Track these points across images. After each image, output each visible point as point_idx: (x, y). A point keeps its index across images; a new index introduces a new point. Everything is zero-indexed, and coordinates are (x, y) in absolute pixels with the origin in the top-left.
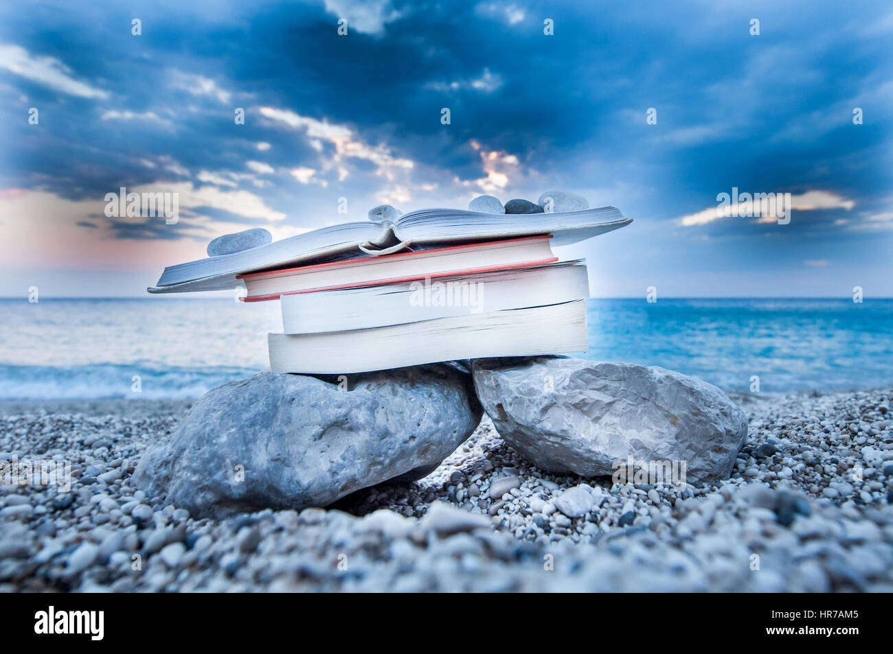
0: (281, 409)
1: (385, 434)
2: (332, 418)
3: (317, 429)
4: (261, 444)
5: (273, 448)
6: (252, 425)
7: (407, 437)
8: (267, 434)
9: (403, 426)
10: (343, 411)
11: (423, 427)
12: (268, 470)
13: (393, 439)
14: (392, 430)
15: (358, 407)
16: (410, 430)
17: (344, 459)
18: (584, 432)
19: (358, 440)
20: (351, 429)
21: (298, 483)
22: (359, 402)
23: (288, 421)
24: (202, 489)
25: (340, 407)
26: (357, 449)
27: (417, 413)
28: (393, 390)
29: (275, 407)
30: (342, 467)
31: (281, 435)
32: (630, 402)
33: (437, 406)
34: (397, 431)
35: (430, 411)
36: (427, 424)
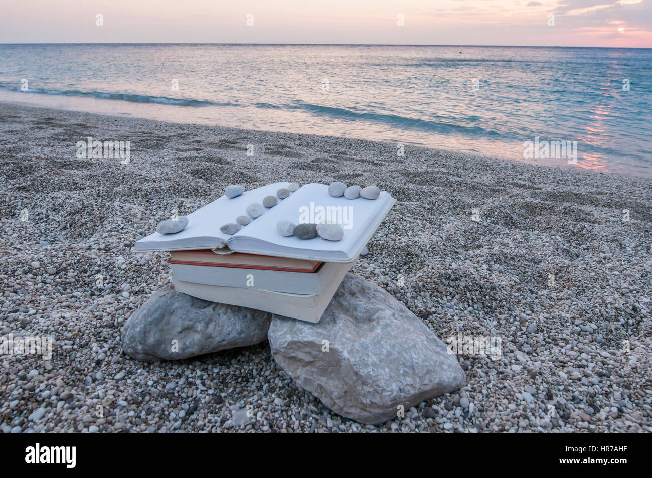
0: (166, 317)
1: (210, 337)
2: (186, 326)
3: (179, 329)
4: (152, 333)
5: (158, 336)
6: (150, 324)
7: (220, 340)
8: (156, 329)
9: (220, 334)
10: (191, 323)
11: (231, 336)
12: (153, 345)
13: (213, 340)
14: (214, 335)
15: (200, 322)
16: (223, 337)
17: (190, 344)
18: (292, 372)
19: (197, 337)
20: (194, 331)
21: (167, 351)
22: (201, 319)
23: (168, 323)
24: (130, 347)
25: (190, 321)
26: (196, 341)
27: (230, 328)
28: (226, 311)
29: (164, 316)
30: (188, 347)
31: (162, 330)
32: (324, 364)
33: (243, 325)
34: (216, 336)
35: (238, 327)
36: (234, 334)
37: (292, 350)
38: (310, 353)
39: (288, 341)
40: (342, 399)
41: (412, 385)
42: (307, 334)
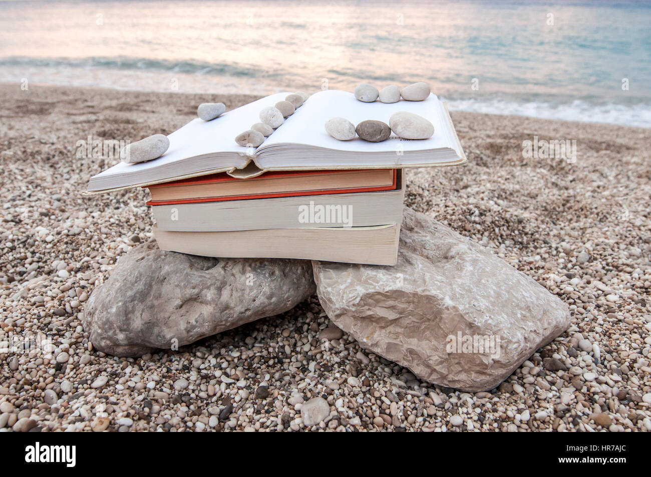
0: (155, 287)
1: (227, 307)
2: (188, 296)
3: (178, 302)
4: (137, 313)
5: (146, 316)
6: (132, 301)
7: (243, 310)
8: (142, 307)
9: (241, 301)
10: (196, 291)
11: (257, 303)
12: (142, 331)
13: (232, 311)
14: (232, 305)
15: (208, 288)
16: (246, 304)
17: (197, 322)
18: (367, 338)
19: (207, 311)
20: (201, 302)
21: (164, 337)
22: (209, 284)
23: (159, 296)
24: (104, 338)
25: (194, 288)
26: (206, 317)
27: (255, 291)
28: (243, 269)
29: (151, 286)
30: (194, 327)
31: (152, 307)
32: (415, 320)
33: (273, 285)
34: (236, 306)
35: (266, 289)
36: (261, 300)
37: (367, 307)
38: (393, 308)
39: (361, 295)
40: (445, 364)
41: (535, 331)
42: (386, 282)
